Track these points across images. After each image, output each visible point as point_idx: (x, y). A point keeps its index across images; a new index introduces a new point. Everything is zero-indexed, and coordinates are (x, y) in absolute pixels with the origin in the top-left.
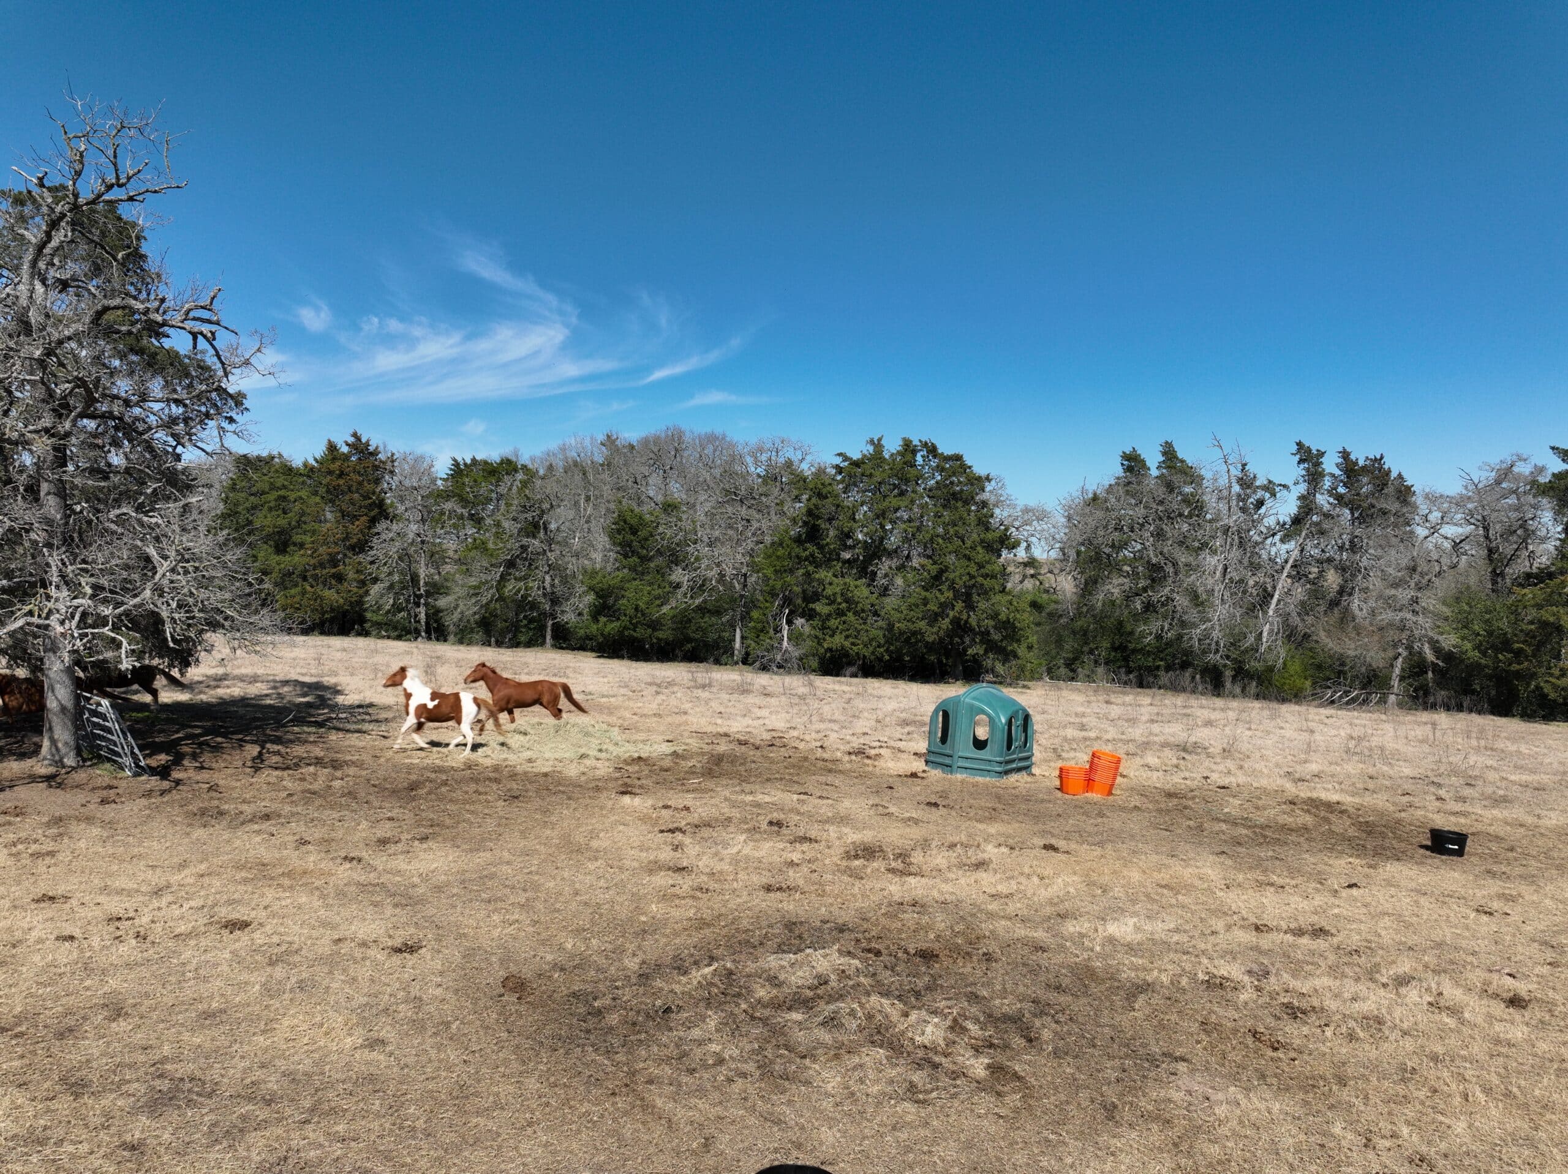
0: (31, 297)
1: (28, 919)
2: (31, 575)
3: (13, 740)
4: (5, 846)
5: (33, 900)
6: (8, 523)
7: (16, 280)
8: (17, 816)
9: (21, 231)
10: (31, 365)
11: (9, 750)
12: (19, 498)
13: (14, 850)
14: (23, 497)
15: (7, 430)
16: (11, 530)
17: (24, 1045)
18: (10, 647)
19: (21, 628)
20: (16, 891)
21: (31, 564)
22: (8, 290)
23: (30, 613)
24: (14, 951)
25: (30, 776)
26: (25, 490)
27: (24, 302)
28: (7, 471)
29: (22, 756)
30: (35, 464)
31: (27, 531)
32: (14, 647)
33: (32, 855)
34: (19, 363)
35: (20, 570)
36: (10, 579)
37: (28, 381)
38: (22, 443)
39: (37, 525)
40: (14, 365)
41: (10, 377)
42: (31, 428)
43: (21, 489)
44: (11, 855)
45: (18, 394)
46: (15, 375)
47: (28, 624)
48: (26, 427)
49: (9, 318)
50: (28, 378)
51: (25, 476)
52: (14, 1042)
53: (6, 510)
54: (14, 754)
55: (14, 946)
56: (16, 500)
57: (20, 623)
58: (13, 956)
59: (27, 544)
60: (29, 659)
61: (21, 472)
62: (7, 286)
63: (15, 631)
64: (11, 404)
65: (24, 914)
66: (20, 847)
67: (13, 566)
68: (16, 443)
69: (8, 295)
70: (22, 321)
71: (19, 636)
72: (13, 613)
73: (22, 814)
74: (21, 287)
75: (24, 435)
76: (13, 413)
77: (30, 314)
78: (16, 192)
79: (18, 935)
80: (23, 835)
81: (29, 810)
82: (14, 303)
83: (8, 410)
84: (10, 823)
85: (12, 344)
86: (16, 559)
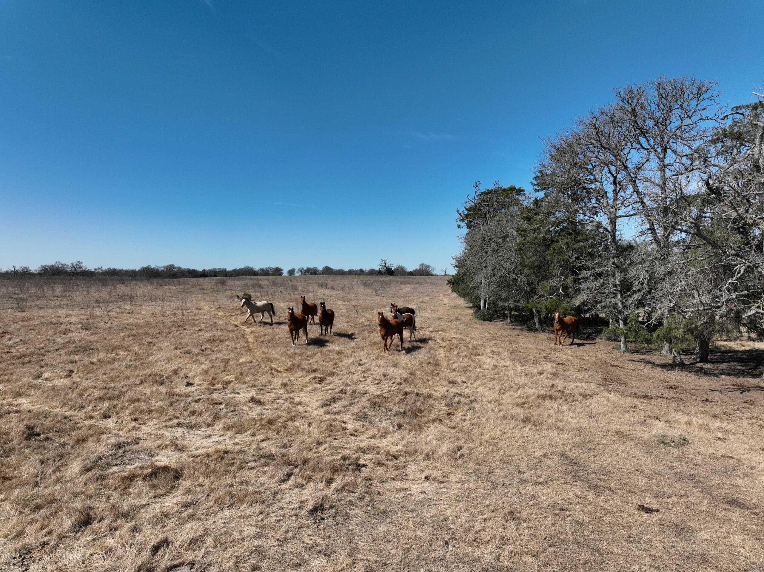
0: (760, 153)
1: (758, 457)
2: (758, 288)
3: (749, 368)
4: (746, 419)
5: (761, 449)
6: (748, 264)
7: (753, 147)
8: (752, 405)
9: (756, 122)
10: (759, 186)
11: (748, 372)
12: (753, 251)
13: (750, 421)
14: (755, 251)
15: (748, 220)
16: (749, 267)
17: (758, 520)
18: (748, 323)
19: (753, 314)
20: (752, 442)
21: (758, 283)
22: (748, 152)
23: (759, 307)
24: (752, 471)
25: (758, 387)
26: (756, 247)
27: (756, 156)
28: (747, 239)
29: (754, 376)
30: (761, 234)
31: (757, 267)
32: (750, 323)
33: (759, 426)
34: (753, 186)
35: (753, 286)
36: (748, 290)
37: (758, 194)
38: (754, 225)
39: (761, 264)
40: (751, 187)
41: (749, 194)
42: (759, 217)
43: (754, 247)
44: (749, 423)
45: (753, 201)
46: (752, 192)
47: (757, 313)
48: (757, 216)
49: (749, 165)
50: (758, 193)
51: (756, 240)
52: (753, 516)
53: (746, 258)
54: (750, 375)
55: (752, 469)
56: (751, 253)
57: (753, 312)
58: (751, 473)
59: (756, 273)
60: (757, 329)
61: (754, 239)
62: (748, 150)
63: (751, 316)
64: (749, 206)
65: (756, 454)
66: (753, 421)
67: (750, 284)
68: (752, 225)
69: (749, 155)
70: (755, 166)
71: (752, 318)
72: (749, 307)
73: (754, 405)
74: (756, 149)
75: (755, 221)
76: (750, 211)
77: (760, 161)
78: (753, 104)
79: (753, 464)
80: (755, 415)
81: (758, 403)
82: (752, 158)
83: (748, 209)
84: (748, 408)
85: (750, 178)
86: (751, 281)
